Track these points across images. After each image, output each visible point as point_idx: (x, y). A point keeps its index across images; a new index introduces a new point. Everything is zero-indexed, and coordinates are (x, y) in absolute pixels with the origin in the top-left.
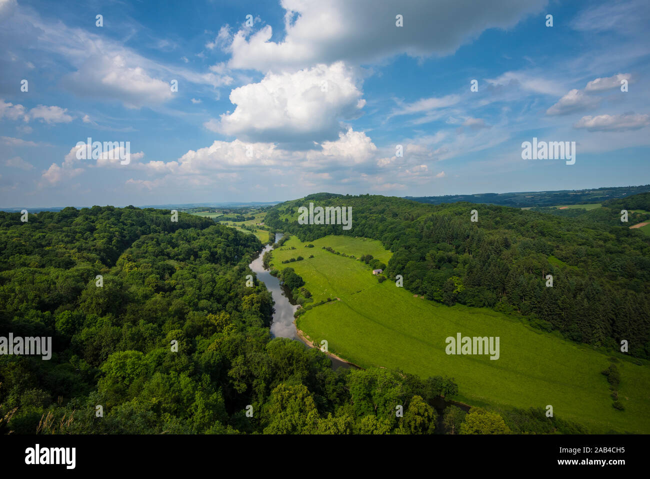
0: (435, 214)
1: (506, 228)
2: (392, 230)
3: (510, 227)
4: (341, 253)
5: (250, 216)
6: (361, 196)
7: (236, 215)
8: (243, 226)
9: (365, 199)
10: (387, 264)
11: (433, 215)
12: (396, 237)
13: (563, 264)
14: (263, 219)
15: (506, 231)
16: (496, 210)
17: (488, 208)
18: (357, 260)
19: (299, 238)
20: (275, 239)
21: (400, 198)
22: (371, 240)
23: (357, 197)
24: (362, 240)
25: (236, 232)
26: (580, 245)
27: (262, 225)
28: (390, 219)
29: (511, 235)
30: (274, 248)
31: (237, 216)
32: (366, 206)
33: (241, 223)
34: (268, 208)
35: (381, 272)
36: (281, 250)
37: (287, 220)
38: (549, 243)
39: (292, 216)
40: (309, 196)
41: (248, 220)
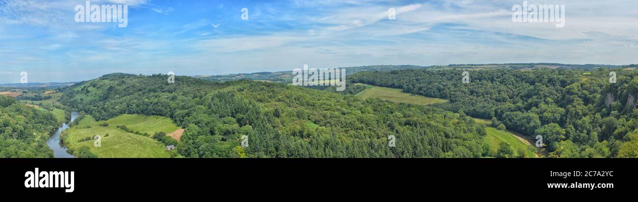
0: (220, 91)
1: (277, 101)
2: (183, 108)
3: (279, 100)
4: (135, 131)
5: (48, 96)
6: (154, 76)
7: (34, 94)
8: (40, 105)
9: (158, 78)
10: (178, 140)
11: (219, 92)
12: (187, 114)
13: (316, 126)
14: (59, 98)
15: (277, 103)
16: (269, 86)
17: (264, 84)
18: (151, 138)
19: (94, 117)
20: (71, 118)
21: (190, 77)
22: (163, 117)
23: (150, 76)
24: (155, 118)
25: (34, 111)
26: (326, 110)
27: (58, 104)
28: (180, 97)
29: (280, 106)
30: (70, 127)
31: (36, 96)
32: (158, 85)
33: (38, 102)
34: (64, 88)
35: (173, 148)
36: (77, 128)
37: (82, 99)
38: (307, 111)
39: (87, 96)
40: (104, 76)
41: (45, 99)
